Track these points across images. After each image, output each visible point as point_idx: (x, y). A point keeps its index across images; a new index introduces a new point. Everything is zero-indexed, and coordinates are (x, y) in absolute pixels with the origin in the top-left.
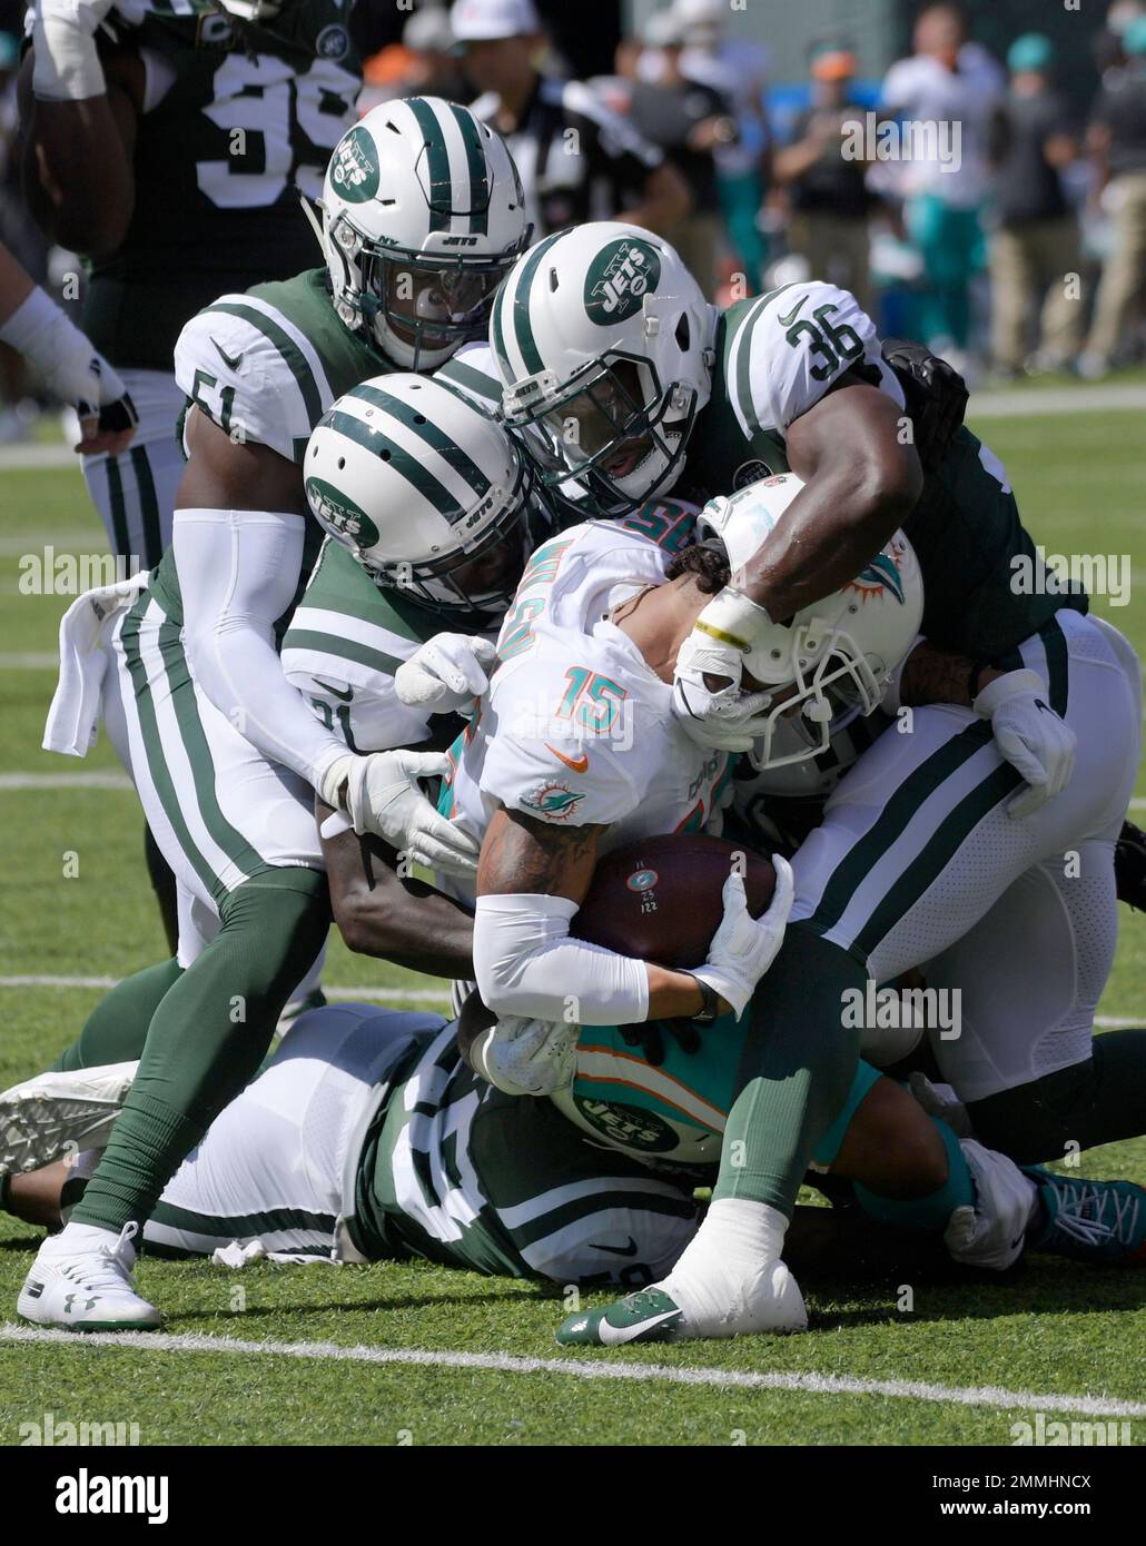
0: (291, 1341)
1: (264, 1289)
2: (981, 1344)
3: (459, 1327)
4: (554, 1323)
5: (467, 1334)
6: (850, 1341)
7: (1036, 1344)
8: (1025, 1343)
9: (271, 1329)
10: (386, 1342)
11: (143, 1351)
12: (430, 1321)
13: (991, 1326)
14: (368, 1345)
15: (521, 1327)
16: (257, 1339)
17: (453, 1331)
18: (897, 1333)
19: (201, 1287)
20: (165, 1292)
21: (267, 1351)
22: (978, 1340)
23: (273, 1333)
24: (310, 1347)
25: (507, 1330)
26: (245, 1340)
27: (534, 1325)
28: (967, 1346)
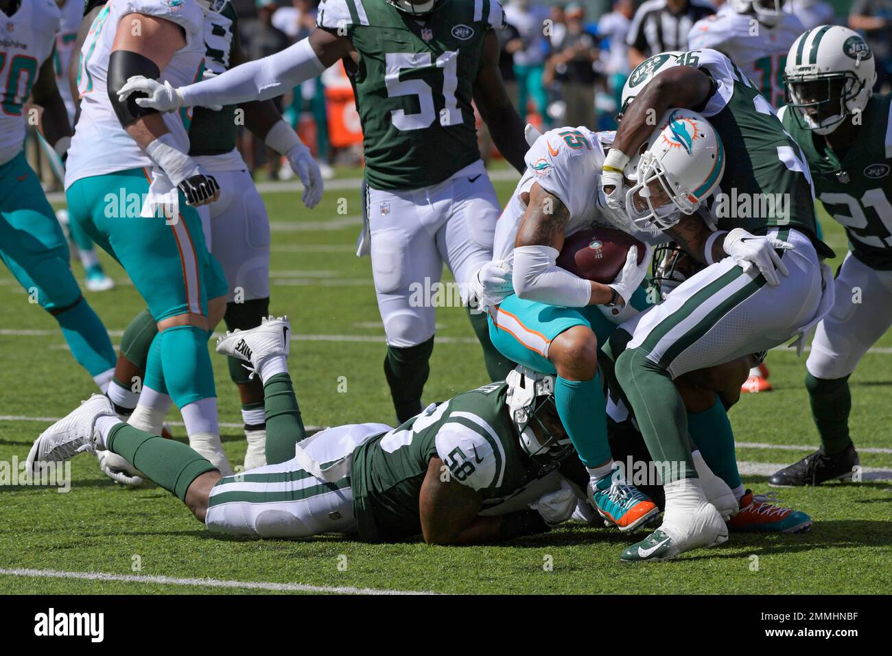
0: (336, 586)
1: (324, 563)
2: (644, 587)
3: (411, 580)
4: (453, 578)
5: (415, 583)
6: (586, 586)
7: (669, 587)
8: (664, 587)
9: (327, 581)
10: (379, 586)
11: (270, 591)
12: (398, 577)
13: (649, 579)
14: (371, 588)
15: (439, 580)
16: (321, 585)
17: (409, 582)
18: (607, 583)
19: (296, 562)
20: (279, 564)
21: (325, 591)
22: (643, 585)
23: (328, 582)
24: (345, 589)
25: (433, 581)
26: (316, 586)
27: (445, 579)
28: (638, 588)
